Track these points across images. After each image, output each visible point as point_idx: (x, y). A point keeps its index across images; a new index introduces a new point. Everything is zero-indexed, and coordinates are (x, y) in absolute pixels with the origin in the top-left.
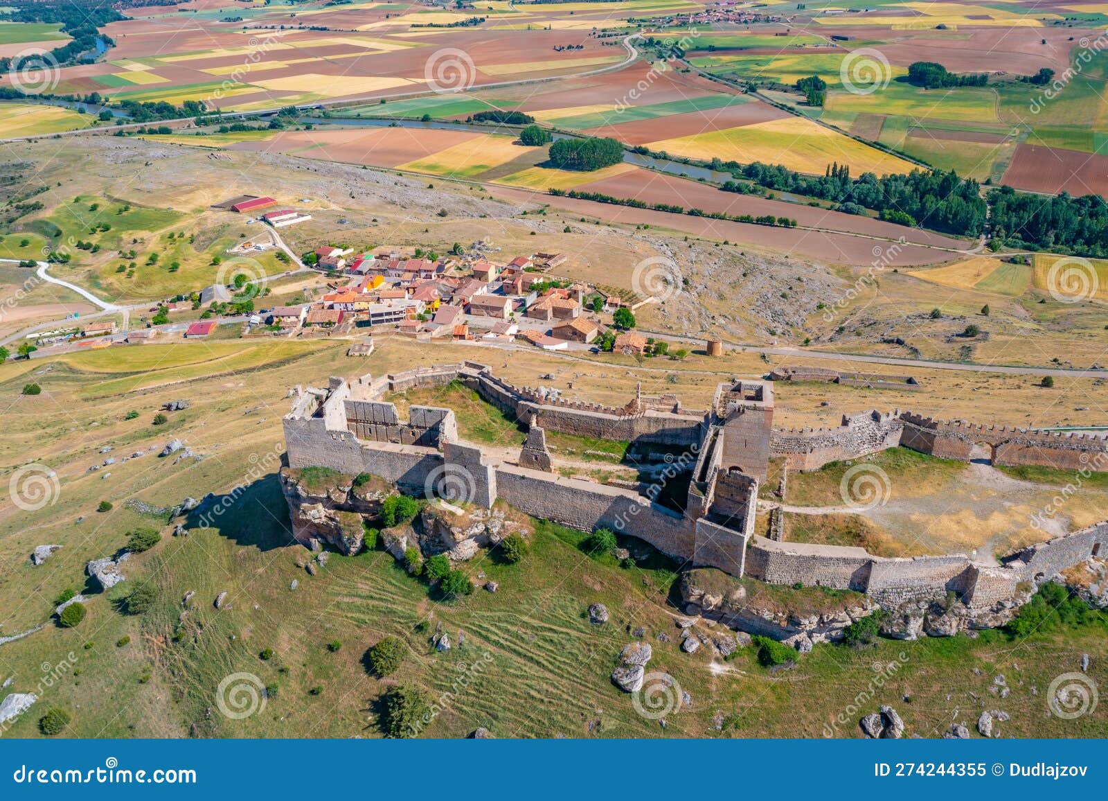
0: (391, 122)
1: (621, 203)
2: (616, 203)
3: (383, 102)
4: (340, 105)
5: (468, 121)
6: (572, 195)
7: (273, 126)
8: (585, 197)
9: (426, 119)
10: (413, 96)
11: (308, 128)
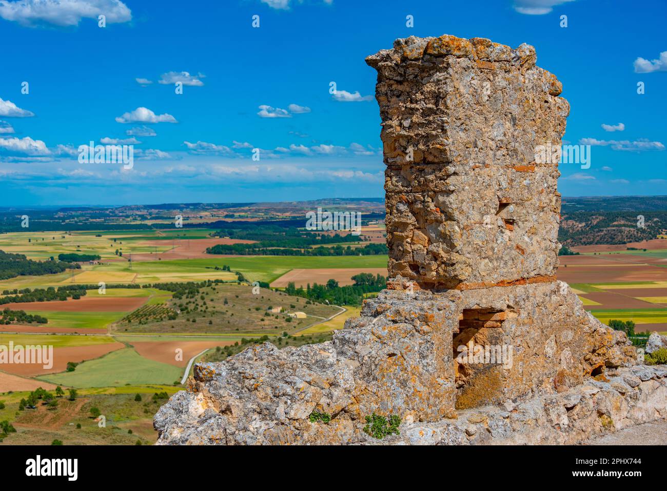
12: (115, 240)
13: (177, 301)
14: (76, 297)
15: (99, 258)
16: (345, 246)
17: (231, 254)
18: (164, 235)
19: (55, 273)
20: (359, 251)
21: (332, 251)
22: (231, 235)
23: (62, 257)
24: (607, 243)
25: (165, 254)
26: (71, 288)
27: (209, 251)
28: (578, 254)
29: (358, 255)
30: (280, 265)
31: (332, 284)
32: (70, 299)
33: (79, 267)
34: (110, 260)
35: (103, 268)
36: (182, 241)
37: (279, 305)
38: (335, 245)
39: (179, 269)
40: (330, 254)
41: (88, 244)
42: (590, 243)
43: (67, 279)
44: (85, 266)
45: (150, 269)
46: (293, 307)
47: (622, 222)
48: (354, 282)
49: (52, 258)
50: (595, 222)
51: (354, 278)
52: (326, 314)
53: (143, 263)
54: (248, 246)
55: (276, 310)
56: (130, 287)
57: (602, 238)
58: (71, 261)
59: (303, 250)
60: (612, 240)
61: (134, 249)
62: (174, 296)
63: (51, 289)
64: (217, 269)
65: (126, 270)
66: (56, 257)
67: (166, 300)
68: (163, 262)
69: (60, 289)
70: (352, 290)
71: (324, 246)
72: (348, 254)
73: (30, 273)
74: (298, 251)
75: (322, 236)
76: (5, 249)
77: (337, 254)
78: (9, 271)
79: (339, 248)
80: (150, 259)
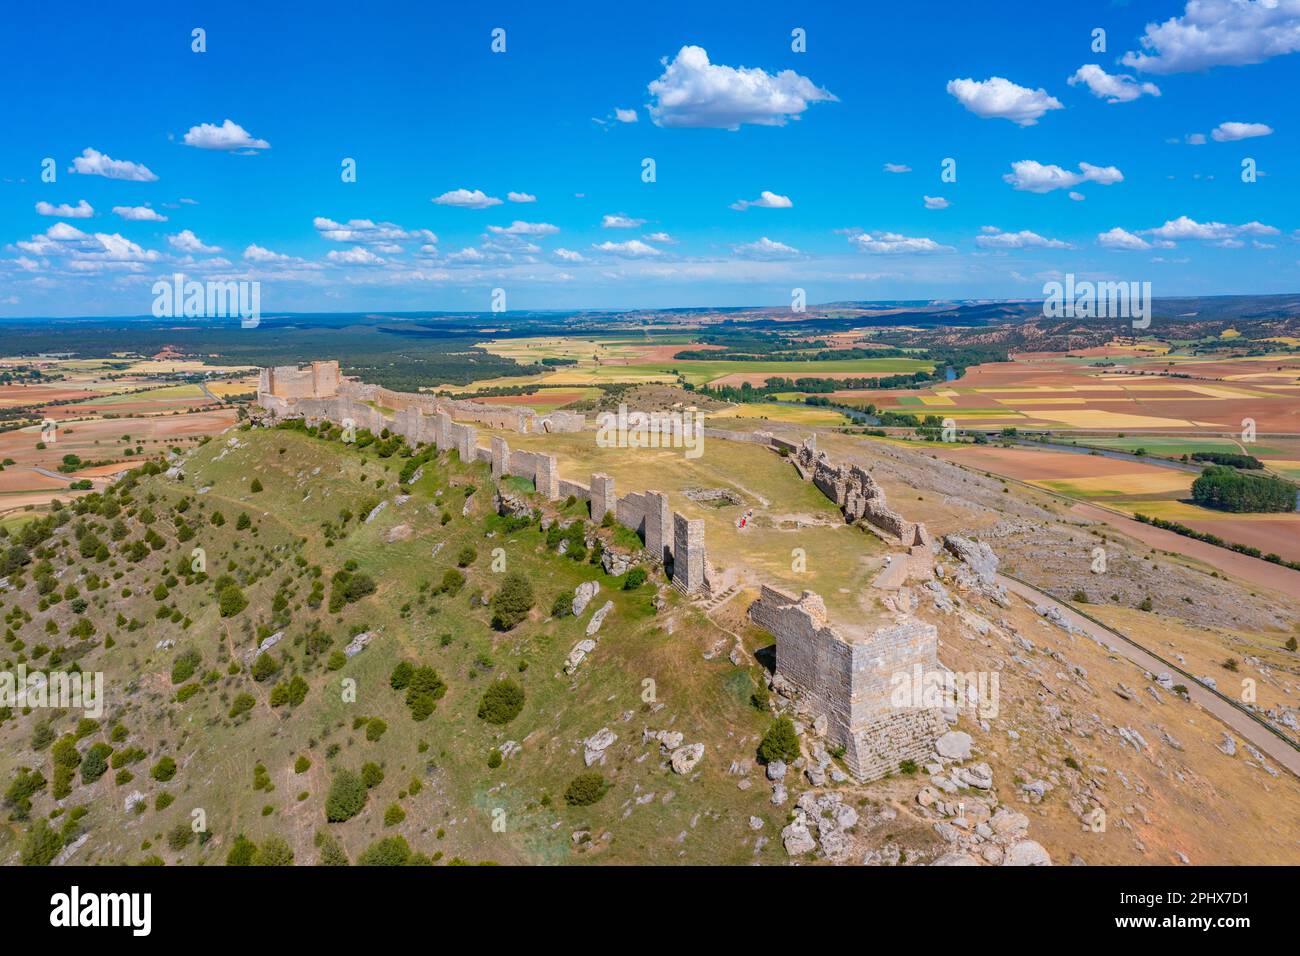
0: (1092, 451)
1: (1199, 538)
2: (1193, 537)
3: (1121, 436)
4: (1071, 433)
5: (1184, 458)
6: (1155, 523)
7: (976, 442)
8: (1166, 526)
9: (1139, 453)
10: (1164, 435)
11: (1005, 446)
12: (603, 345)
13: (605, 397)
14: (530, 393)
15: (576, 362)
16: (800, 352)
17: (693, 359)
18: (651, 340)
19: (532, 375)
20: (808, 358)
21: (783, 357)
22: (711, 341)
23: (545, 361)
24: (1051, 350)
25: (637, 359)
26: (533, 386)
27: (680, 356)
28: (1013, 361)
29: (805, 361)
30: (725, 368)
31: (746, 386)
32: (524, 395)
33: (554, 370)
34: (586, 364)
35: (574, 371)
36: (661, 346)
37: (681, 401)
38: (792, 352)
39: (638, 372)
40: (780, 360)
41: (576, 350)
42: (1034, 351)
43: (536, 380)
44: (559, 369)
45: (614, 372)
46: (694, 403)
47: (1081, 329)
48: (766, 384)
49: (536, 363)
50: (1056, 329)
51: (766, 381)
52: (715, 409)
53: (610, 367)
54: (715, 352)
55: (677, 405)
56: (579, 386)
57: (1049, 344)
58: (551, 364)
59: (756, 356)
60: (1056, 348)
61: (613, 354)
62: (605, 394)
63: (515, 387)
64: (668, 372)
65: (594, 372)
66: (540, 362)
67: (596, 395)
68: (628, 365)
69: (524, 387)
70: (760, 391)
71: (783, 352)
72: (797, 360)
73: (511, 375)
74: (753, 357)
75: (793, 342)
76: (503, 354)
77: (787, 360)
78: (494, 373)
79: (794, 354)
80: (620, 364)
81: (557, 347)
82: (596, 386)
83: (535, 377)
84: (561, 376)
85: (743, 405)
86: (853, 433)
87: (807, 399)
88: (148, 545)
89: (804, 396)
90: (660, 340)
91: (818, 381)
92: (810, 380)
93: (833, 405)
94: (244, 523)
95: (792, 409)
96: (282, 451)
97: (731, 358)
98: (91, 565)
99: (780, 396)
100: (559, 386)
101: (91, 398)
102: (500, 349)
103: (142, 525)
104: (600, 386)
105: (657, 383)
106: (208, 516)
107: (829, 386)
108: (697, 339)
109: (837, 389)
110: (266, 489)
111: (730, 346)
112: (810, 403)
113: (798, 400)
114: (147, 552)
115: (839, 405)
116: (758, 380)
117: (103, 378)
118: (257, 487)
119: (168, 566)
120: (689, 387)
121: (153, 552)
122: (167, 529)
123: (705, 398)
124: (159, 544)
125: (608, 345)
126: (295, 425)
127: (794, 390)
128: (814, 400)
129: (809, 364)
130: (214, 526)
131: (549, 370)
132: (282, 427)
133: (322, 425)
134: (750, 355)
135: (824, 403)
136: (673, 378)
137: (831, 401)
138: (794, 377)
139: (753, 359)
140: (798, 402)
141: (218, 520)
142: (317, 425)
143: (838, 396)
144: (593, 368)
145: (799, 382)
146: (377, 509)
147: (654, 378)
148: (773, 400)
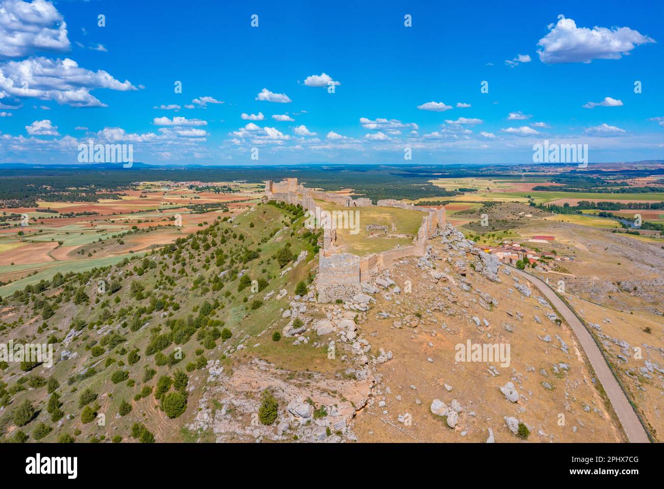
12: (495, 182)
13: (482, 208)
14: (444, 205)
15: (477, 190)
16: (609, 188)
17: (543, 190)
18: (524, 180)
19: (450, 196)
20: (612, 191)
21: (597, 190)
22: (559, 181)
23: (460, 190)
25: (512, 190)
26: (448, 201)
27: (536, 189)
29: (610, 193)
31: (566, 205)
32: (441, 205)
33: (463, 194)
34: (482, 191)
35: (474, 195)
36: (527, 183)
37: (524, 211)
40: (595, 192)
41: (480, 184)
43: (452, 198)
44: (466, 194)
46: (531, 213)
48: (579, 205)
49: (456, 190)
51: (578, 203)
53: (495, 193)
54: (556, 187)
55: (521, 214)
56: (472, 202)
58: (463, 191)
59: (581, 189)
62: (483, 206)
63: (438, 201)
64: (525, 197)
65: (484, 196)
66: (458, 190)
67: (479, 207)
68: (505, 193)
69: (443, 202)
70: (574, 208)
71: (599, 188)
72: (605, 192)
73: (440, 196)
74: (579, 190)
75: (608, 183)
76: (440, 186)
77: (599, 192)
78: (432, 195)
79: (605, 189)
80: (501, 192)
81: (469, 182)
82: (481, 202)
83: (453, 197)
84: (467, 197)
85: (560, 215)
86: (620, 232)
87: (600, 213)
88: (211, 245)
89: (598, 212)
90: (529, 180)
91: (611, 204)
92: (605, 203)
93: (615, 217)
94: (241, 238)
95: (589, 218)
96: (265, 212)
97: (565, 191)
98: (193, 251)
99: (584, 211)
100: (462, 202)
101: (248, 200)
102: (439, 183)
103: (212, 238)
104: (482, 203)
105: (516, 202)
106: (232, 234)
107: (618, 207)
108: (550, 180)
109: (622, 209)
110: (255, 226)
111: (568, 184)
112: (601, 215)
113: (595, 214)
114: (210, 247)
115: (619, 217)
116: (573, 202)
117: (255, 192)
118: (252, 226)
119: (214, 252)
120: (533, 205)
121: (212, 247)
122: (218, 240)
123: (539, 210)
124: (214, 245)
125: (497, 182)
126: (272, 203)
127: (595, 208)
128: (604, 214)
129: (613, 195)
130: (233, 239)
131: (461, 194)
132: (269, 204)
133: (281, 203)
134: (576, 189)
135: (610, 216)
136: (527, 200)
137: (614, 215)
138: (596, 201)
139: (578, 191)
140: (594, 215)
141: (235, 237)
142: (280, 203)
143: (622, 212)
144: (484, 194)
145: (599, 204)
146: (278, 232)
147: (515, 200)
148: (580, 213)
